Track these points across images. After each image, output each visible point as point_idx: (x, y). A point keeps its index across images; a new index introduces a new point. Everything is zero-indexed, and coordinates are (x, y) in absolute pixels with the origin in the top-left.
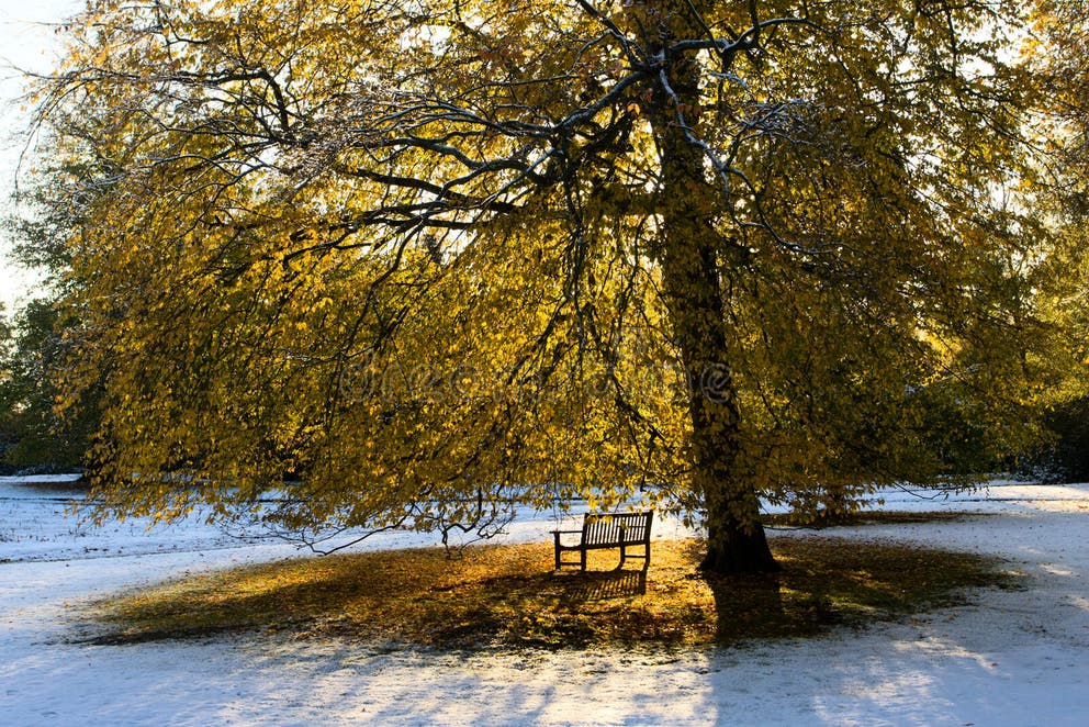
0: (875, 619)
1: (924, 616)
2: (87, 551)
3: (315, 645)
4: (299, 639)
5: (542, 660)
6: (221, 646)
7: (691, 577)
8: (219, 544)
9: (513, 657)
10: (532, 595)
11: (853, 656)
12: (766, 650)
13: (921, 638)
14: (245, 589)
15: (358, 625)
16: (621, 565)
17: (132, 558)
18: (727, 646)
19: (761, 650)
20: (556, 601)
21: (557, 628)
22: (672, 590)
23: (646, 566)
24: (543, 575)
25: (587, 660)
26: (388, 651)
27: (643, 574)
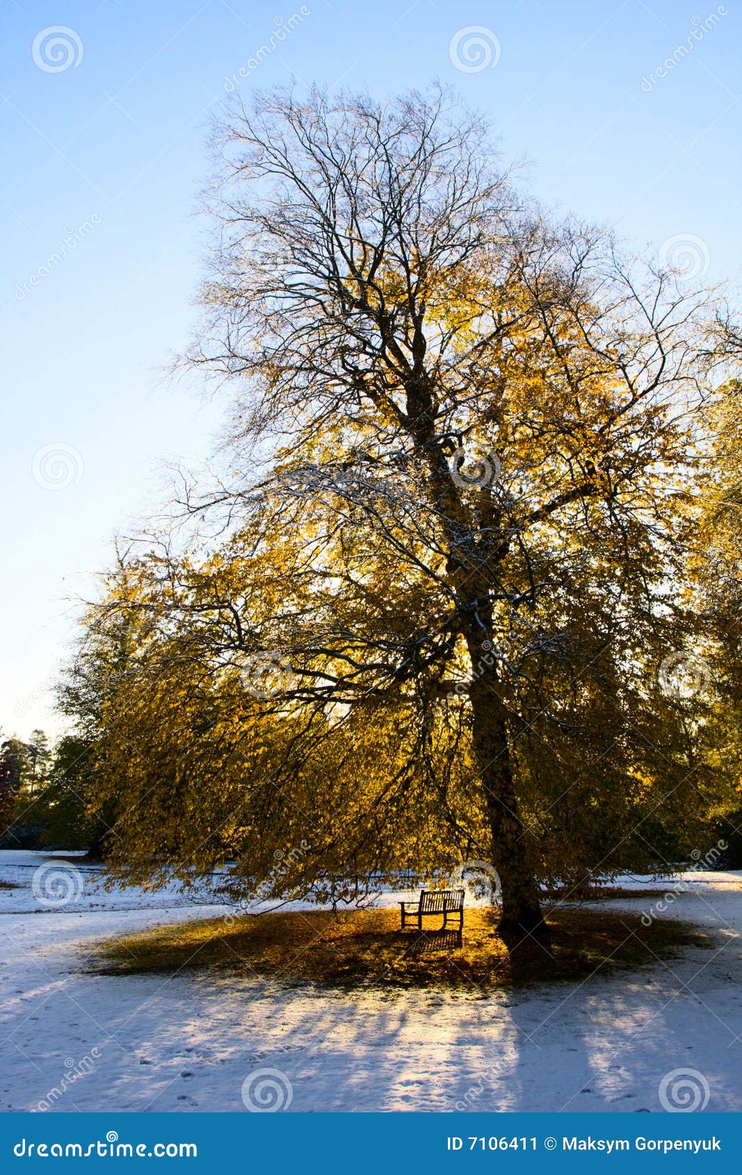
0: (618, 968)
1: (650, 966)
2: (92, 906)
3: (246, 980)
4: (235, 976)
5: (399, 995)
6: (186, 979)
7: (491, 936)
8: (178, 904)
9: (379, 993)
10: (387, 947)
11: (605, 995)
12: (548, 990)
13: (649, 982)
14: (197, 937)
15: (273, 966)
16: (444, 926)
17: (122, 913)
18: (521, 987)
19: (544, 990)
20: (404, 952)
21: (408, 972)
22: (480, 945)
23: (461, 926)
24: (394, 932)
25: (429, 996)
26: (295, 986)
27: (459, 933)
